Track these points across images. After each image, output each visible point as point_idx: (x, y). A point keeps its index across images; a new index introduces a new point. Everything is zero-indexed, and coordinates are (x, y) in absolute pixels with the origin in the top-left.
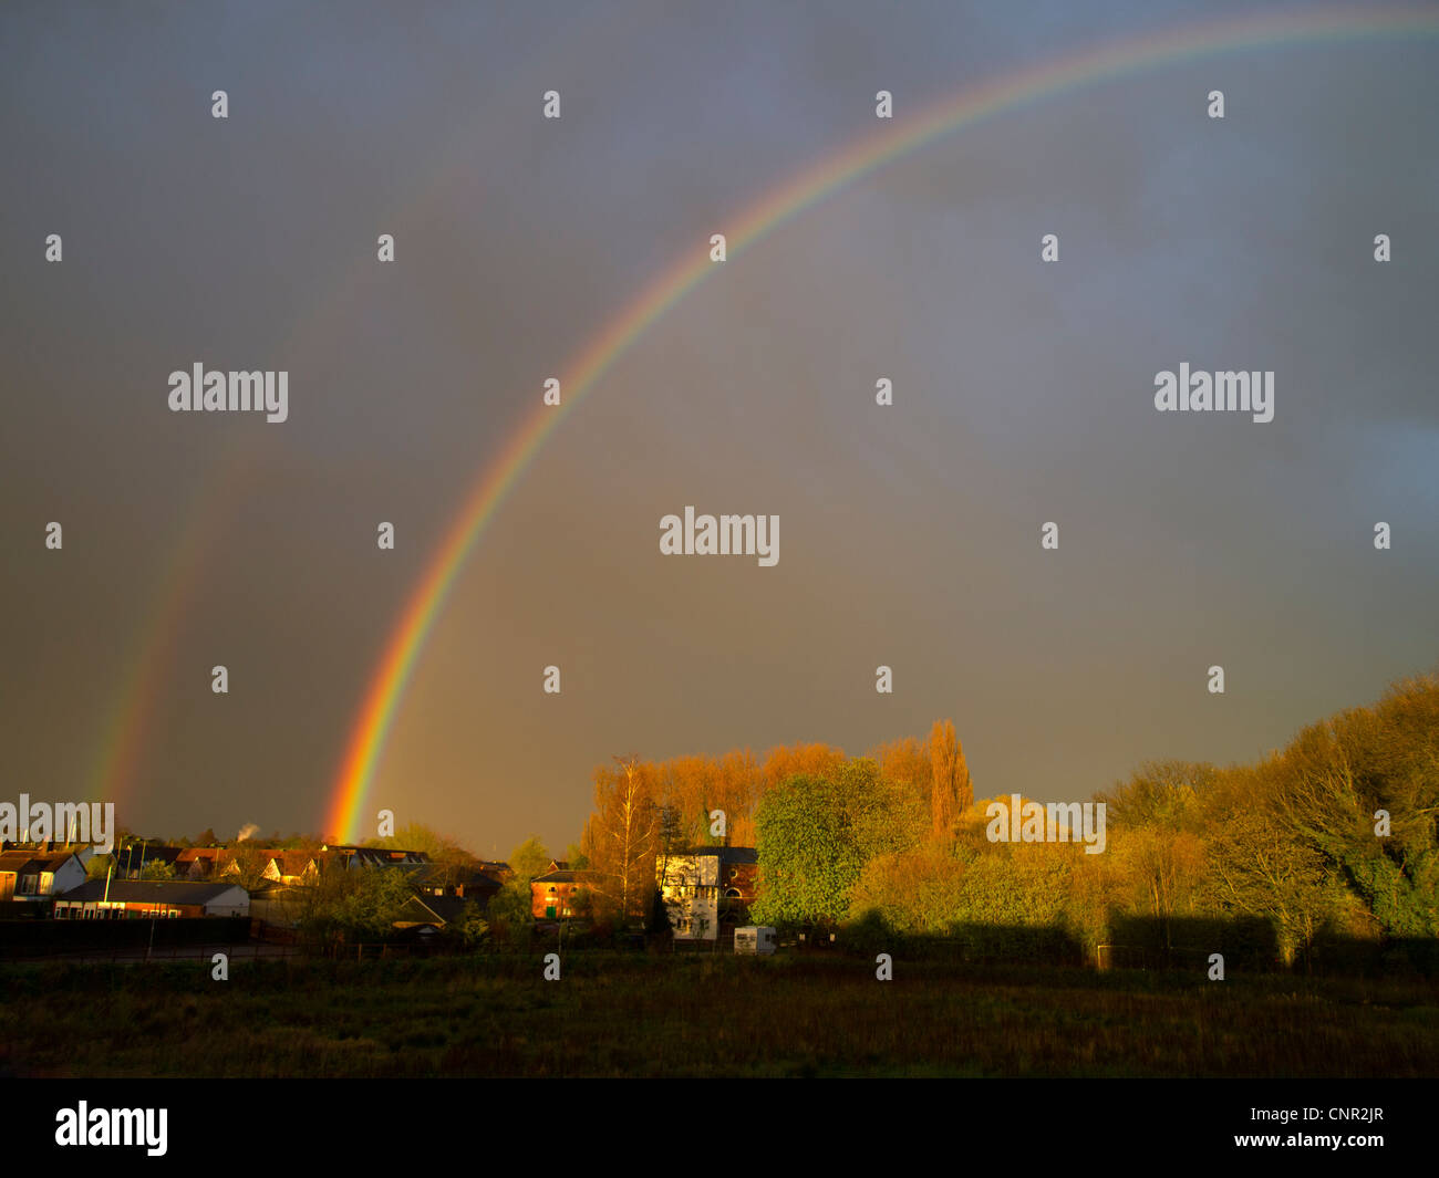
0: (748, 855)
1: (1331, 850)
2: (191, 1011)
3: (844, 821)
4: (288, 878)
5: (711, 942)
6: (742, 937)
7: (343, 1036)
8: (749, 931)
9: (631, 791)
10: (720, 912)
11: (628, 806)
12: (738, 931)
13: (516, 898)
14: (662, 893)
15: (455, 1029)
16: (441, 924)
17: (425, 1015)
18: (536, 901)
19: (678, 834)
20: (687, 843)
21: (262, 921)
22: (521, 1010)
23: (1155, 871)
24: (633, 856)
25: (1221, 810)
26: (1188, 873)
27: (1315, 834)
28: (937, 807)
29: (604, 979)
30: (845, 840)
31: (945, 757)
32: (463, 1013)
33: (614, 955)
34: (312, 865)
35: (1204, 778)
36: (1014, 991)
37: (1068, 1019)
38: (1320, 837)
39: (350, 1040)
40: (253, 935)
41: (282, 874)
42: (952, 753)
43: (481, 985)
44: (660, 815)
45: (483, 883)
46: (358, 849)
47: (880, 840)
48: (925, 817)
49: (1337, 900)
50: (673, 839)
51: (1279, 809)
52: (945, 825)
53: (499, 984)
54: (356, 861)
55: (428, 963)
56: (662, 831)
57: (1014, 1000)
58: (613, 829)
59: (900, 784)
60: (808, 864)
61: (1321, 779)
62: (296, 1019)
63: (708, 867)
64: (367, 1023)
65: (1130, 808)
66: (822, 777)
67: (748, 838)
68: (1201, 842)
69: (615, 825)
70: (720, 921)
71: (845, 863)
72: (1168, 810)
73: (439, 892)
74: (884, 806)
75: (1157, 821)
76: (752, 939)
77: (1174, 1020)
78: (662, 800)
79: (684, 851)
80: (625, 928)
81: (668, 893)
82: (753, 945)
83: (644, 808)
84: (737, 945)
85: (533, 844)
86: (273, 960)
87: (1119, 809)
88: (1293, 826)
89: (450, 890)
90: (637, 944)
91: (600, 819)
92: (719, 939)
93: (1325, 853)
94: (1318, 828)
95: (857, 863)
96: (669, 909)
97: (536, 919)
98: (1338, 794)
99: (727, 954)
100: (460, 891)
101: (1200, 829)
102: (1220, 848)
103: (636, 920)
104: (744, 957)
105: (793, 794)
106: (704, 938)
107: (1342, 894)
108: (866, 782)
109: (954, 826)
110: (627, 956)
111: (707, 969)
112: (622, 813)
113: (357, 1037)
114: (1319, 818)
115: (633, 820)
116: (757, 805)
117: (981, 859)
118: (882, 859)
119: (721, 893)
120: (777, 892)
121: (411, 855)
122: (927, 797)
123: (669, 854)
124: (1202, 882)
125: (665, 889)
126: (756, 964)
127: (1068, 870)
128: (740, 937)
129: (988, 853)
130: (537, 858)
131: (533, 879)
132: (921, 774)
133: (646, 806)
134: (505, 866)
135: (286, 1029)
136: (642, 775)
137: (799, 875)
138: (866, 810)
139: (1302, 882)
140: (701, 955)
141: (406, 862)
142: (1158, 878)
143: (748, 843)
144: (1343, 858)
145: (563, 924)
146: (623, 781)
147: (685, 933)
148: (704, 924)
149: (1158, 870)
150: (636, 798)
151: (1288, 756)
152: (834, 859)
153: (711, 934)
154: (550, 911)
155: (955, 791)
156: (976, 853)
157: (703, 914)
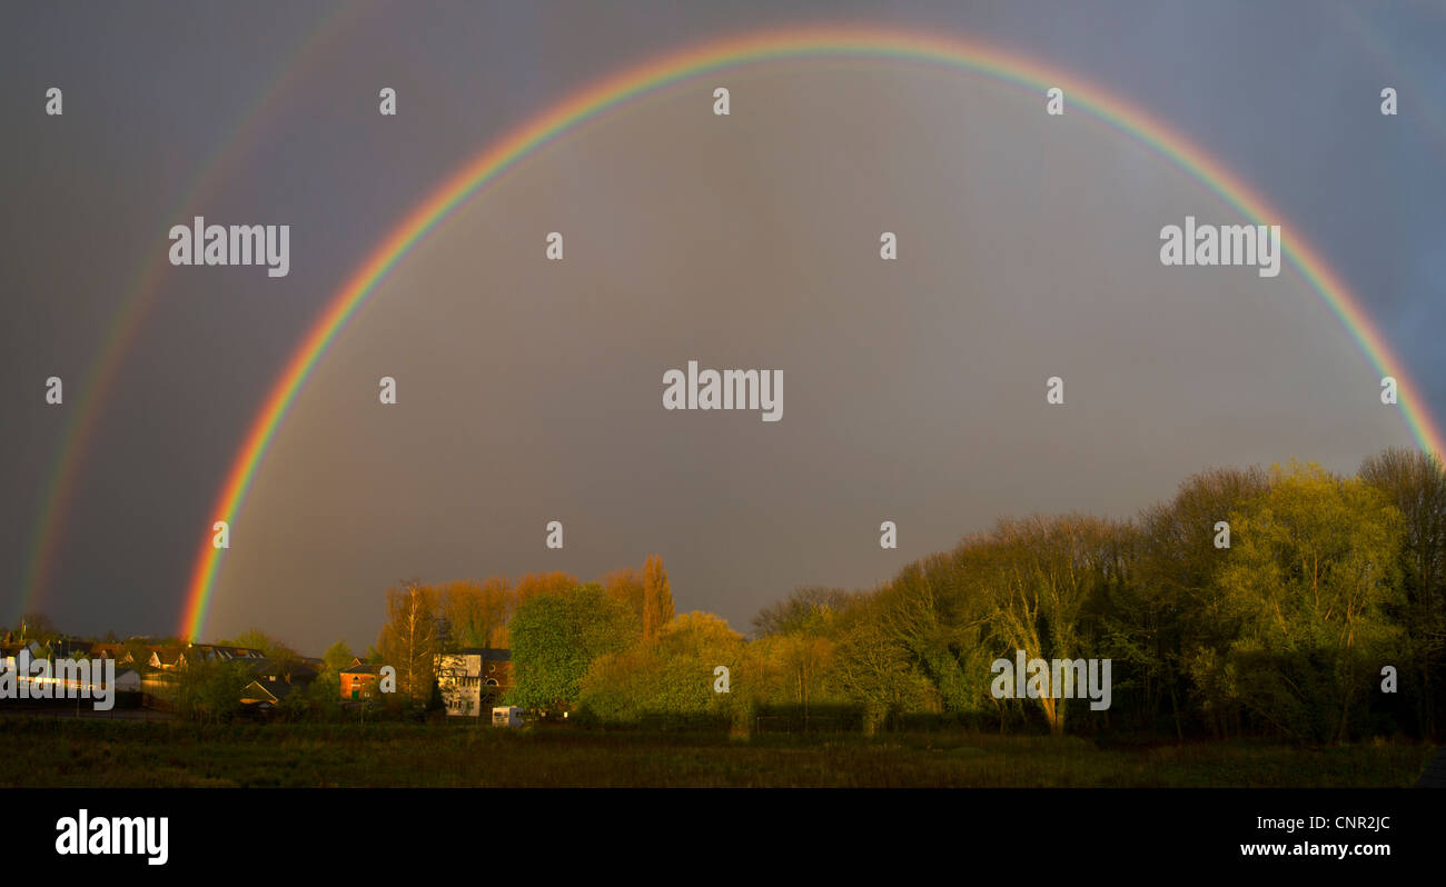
0: (504, 655)
1: (916, 649)
2: (107, 753)
3: (576, 629)
4: (165, 666)
5: (475, 717)
6: (498, 714)
7: (209, 776)
8: (504, 710)
9: (414, 607)
10: (482, 696)
11: (412, 618)
12: (495, 710)
13: (329, 684)
14: (438, 682)
15: (287, 775)
16: (275, 701)
17: (265, 765)
18: (343, 687)
19: (451, 638)
20: (457, 645)
21: (149, 695)
22: (335, 763)
23: (798, 664)
24: (416, 654)
25: (846, 624)
26: (822, 666)
27: (907, 638)
28: (647, 620)
29: (395, 743)
30: (577, 643)
31: (655, 582)
32: (293, 765)
33: (401, 726)
34: (182, 657)
35: (838, 599)
36: (697, 750)
37: (734, 769)
38: (910, 640)
39: (214, 779)
40: (145, 704)
41: (162, 663)
42: (659, 579)
43: (305, 745)
44: (436, 624)
45: (304, 674)
46: (214, 647)
47: (603, 644)
48: (638, 627)
49: (917, 682)
50: (446, 643)
51: (885, 621)
52: (653, 632)
53: (318, 745)
54: (212, 655)
55: (266, 728)
56: (438, 636)
57: (697, 757)
58: (400, 635)
59: (620, 603)
60: (549, 662)
61: (914, 601)
62: (176, 763)
63: (473, 664)
64: (225, 768)
65: (785, 620)
66: (560, 596)
67: (503, 642)
68: (833, 644)
69: (402, 632)
70: (482, 703)
71: (577, 661)
72: (812, 622)
73: (272, 679)
74: (607, 618)
75: (804, 630)
76: (506, 715)
77: (806, 766)
78: (438, 613)
79: (453, 652)
80: (411, 707)
81: (442, 682)
82: (507, 720)
83: (425, 619)
84: (494, 720)
85: (341, 645)
86: (159, 722)
87: (777, 621)
88: (893, 633)
89: (280, 677)
90: (420, 718)
91: (391, 627)
92: (481, 715)
93: (912, 651)
94: (909, 634)
95: (586, 661)
96: (444, 694)
97: (345, 700)
98: (923, 611)
99: (487, 726)
100: (288, 678)
101: (833, 635)
102: (844, 647)
103: (419, 702)
104: (500, 729)
105: (538, 609)
106: (471, 714)
107: (920, 678)
108: (593, 599)
109: (659, 634)
110: (413, 727)
111: (472, 737)
112: (408, 623)
113: (218, 777)
114: (909, 626)
115: (416, 628)
116: (510, 618)
117: (677, 657)
118: (605, 657)
119: (482, 684)
120: (525, 682)
121: (252, 651)
122: (639, 612)
123: (444, 654)
124: (832, 672)
125: (440, 679)
126: (509, 734)
127: (740, 665)
128: (497, 714)
129: (682, 654)
130: (344, 655)
131: (342, 670)
132: (636, 595)
133: (425, 617)
134: (320, 660)
135: (169, 770)
136: (422, 595)
137: (542, 670)
138: (593, 621)
139: (896, 671)
140: (467, 727)
141: (248, 656)
142: (801, 669)
143: (504, 645)
144: (923, 653)
145: (363, 704)
146: (408, 599)
147: (454, 712)
148: (470, 705)
149: (802, 663)
150: (418, 612)
151: (894, 584)
152: (569, 658)
153: (475, 712)
154: (356, 693)
155: (661, 607)
156: (673, 653)
157: (469, 697)
